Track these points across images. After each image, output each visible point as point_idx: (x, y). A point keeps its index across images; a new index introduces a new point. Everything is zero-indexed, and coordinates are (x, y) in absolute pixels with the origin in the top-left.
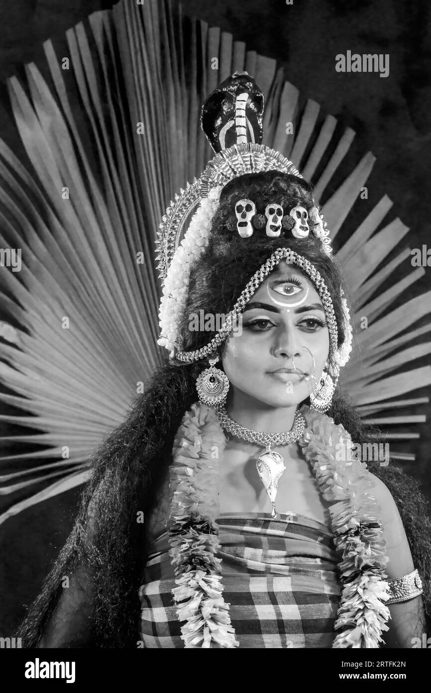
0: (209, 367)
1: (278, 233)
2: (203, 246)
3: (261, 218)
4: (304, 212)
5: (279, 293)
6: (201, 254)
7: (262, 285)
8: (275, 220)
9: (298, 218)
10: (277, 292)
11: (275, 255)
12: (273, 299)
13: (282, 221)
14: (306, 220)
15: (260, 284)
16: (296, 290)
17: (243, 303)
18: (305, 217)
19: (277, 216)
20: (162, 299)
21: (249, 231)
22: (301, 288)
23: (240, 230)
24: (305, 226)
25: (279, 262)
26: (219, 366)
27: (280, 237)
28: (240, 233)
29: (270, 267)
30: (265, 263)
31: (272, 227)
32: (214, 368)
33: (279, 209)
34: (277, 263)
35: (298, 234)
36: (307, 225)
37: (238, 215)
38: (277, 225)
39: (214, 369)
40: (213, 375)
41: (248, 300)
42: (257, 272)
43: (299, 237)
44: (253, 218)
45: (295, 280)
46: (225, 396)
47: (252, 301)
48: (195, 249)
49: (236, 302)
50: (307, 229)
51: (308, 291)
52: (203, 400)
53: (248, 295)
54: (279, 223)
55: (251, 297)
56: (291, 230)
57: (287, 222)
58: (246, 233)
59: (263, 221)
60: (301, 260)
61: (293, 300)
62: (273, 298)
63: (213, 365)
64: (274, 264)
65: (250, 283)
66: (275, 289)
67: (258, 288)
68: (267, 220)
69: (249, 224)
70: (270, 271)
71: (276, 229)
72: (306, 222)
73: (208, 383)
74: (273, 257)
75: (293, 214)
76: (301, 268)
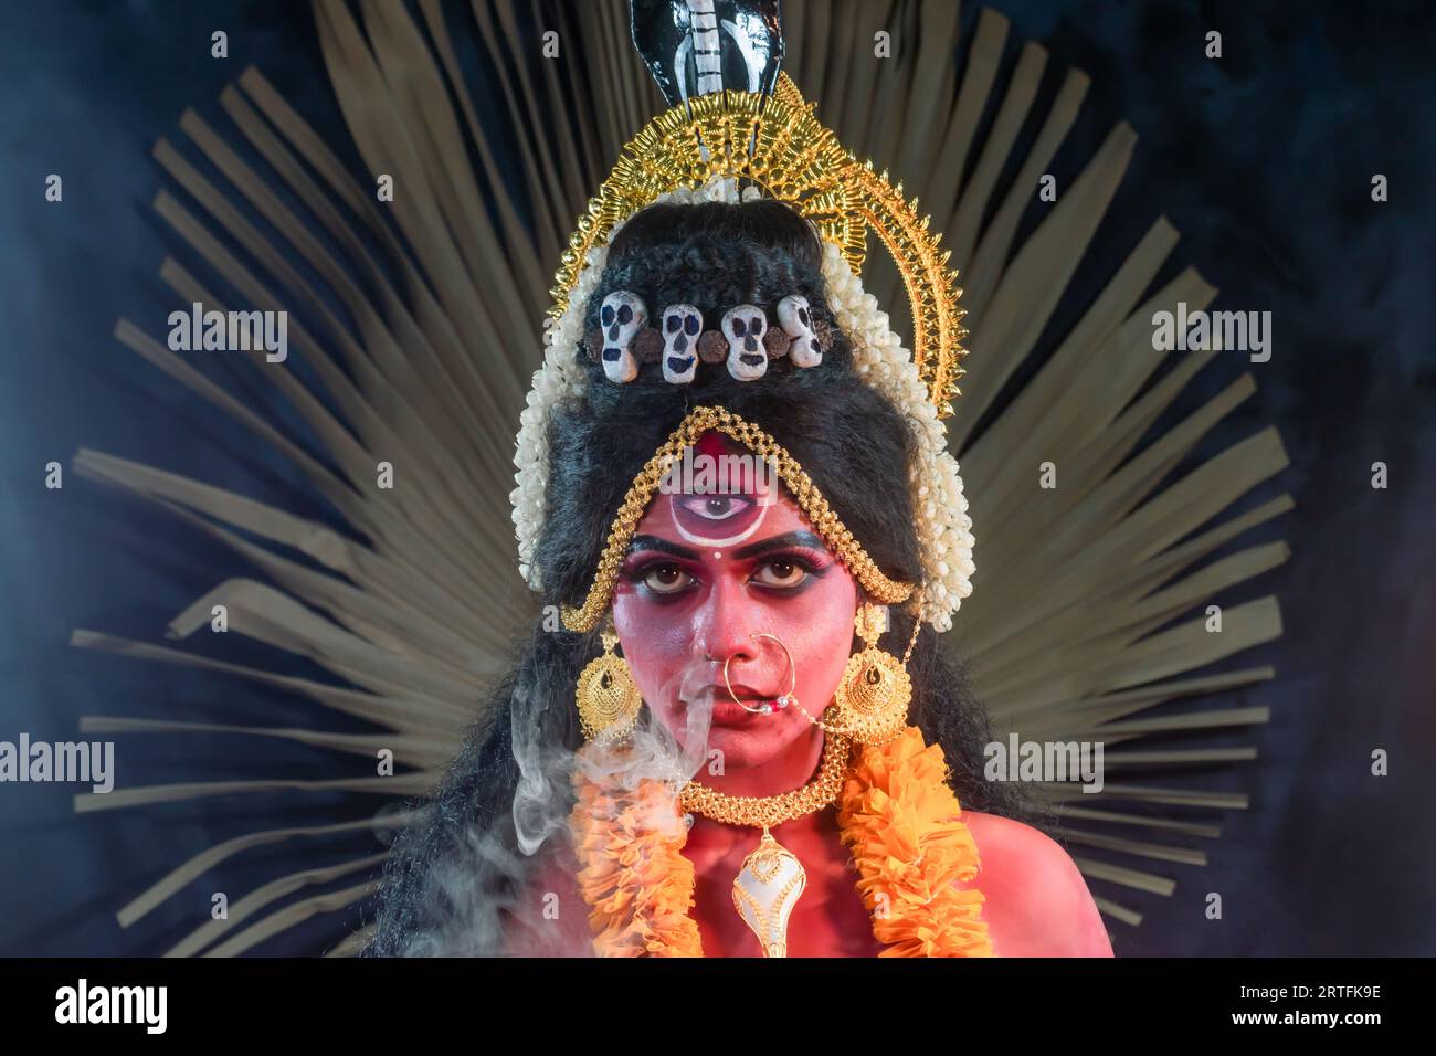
1: (689, 376)
3: (651, 338)
4: (756, 319)
5: (695, 514)
8: (681, 344)
9: (738, 335)
10: (692, 512)
11: (686, 426)
12: (682, 530)
13: (697, 346)
14: (759, 337)
16: (737, 505)
18: (758, 330)
19: (687, 336)
21: (625, 369)
22: (748, 499)
23: (608, 368)
24: (754, 353)
27: (694, 382)
28: (607, 375)
31: (674, 361)
32: (613, 654)
33: (691, 319)
35: (738, 374)
36: (762, 351)
37: (605, 332)
38: (686, 357)
39: (613, 658)
40: (608, 672)
42: (646, 466)
43: (744, 380)
44: (633, 339)
46: (632, 718)
47: (641, 532)
50: (761, 359)
51: (767, 507)
52: (590, 728)
53: (630, 518)
54: (690, 352)
56: (722, 362)
57: (710, 349)
58: (619, 376)
59: (654, 345)
61: (728, 529)
62: (682, 525)
63: (611, 648)
64: (682, 445)
65: (632, 491)
66: (687, 505)
67: (649, 504)
68: (661, 344)
69: (625, 354)
71: (685, 365)
72: (760, 344)
73: (598, 690)
74: (681, 430)
75: (726, 327)
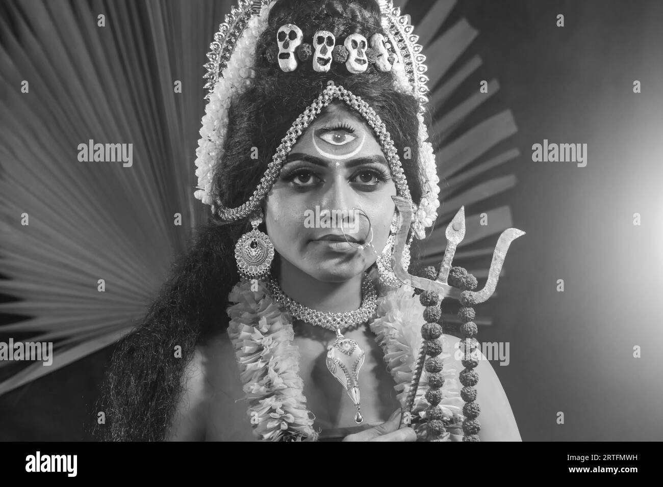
0: (250, 229)
1: (327, 67)
2: (248, 77)
3: (306, 48)
4: (362, 41)
5: (326, 142)
6: (246, 87)
7: (306, 132)
8: (324, 51)
9: (354, 48)
10: (324, 141)
11: (323, 95)
12: (319, 150)
13: (332, 52)
14: (364, 51)
15: (304, 131)
16: (349, 138)
17: (283, 153)
18: (364, 47)
19: (327, 47)
20: (200, 142)
21: (291, 64)
22: (354, 136)
23: (282, 63)
24: (361, 58)
25: (329, 104)
26: (263, 228)
27: (330, 71)
28: (281, 66)
29: (316, 109)
30: (310, 104)
31: (320, 59)
32: (257, 230)
33: (329, 38)
34: (326, 104)
35: (353, 68)
36: (365, 58)
37: (280, 44)
38: (326, 57)
39: (258, 232)
40: (255, 240)
41: (289, 149)
42: (300, 116)
43: (354, 72)
44: (297, 48)
45: (346, 126)
46: (268, 265)
47: (294, 152)
48: (238, 82)
49: (275, 152)
50: (365, 62)
51: (364, 140)
52: (242, 270)
53: (289, 144)
54: (329, 55)
55: (292, 147)
56: (344, 63)
57: (339, 54)
58: (288, 67)
59: (308, 52)
60: (357, 102)
61: (344, 150)
62: (319, 147)
63: (256, 227)
64: (321, 105)
65: (291, 129)
66: (322, 137)
67: (301, 136)
68: (314, 50)
69: (292, 56)
70: (316, 114)
71: (325, 62)
72: (364, 54)
73: (248, 249)
74: (321, 97)
75: (348, 44)
76: (357, 111)
